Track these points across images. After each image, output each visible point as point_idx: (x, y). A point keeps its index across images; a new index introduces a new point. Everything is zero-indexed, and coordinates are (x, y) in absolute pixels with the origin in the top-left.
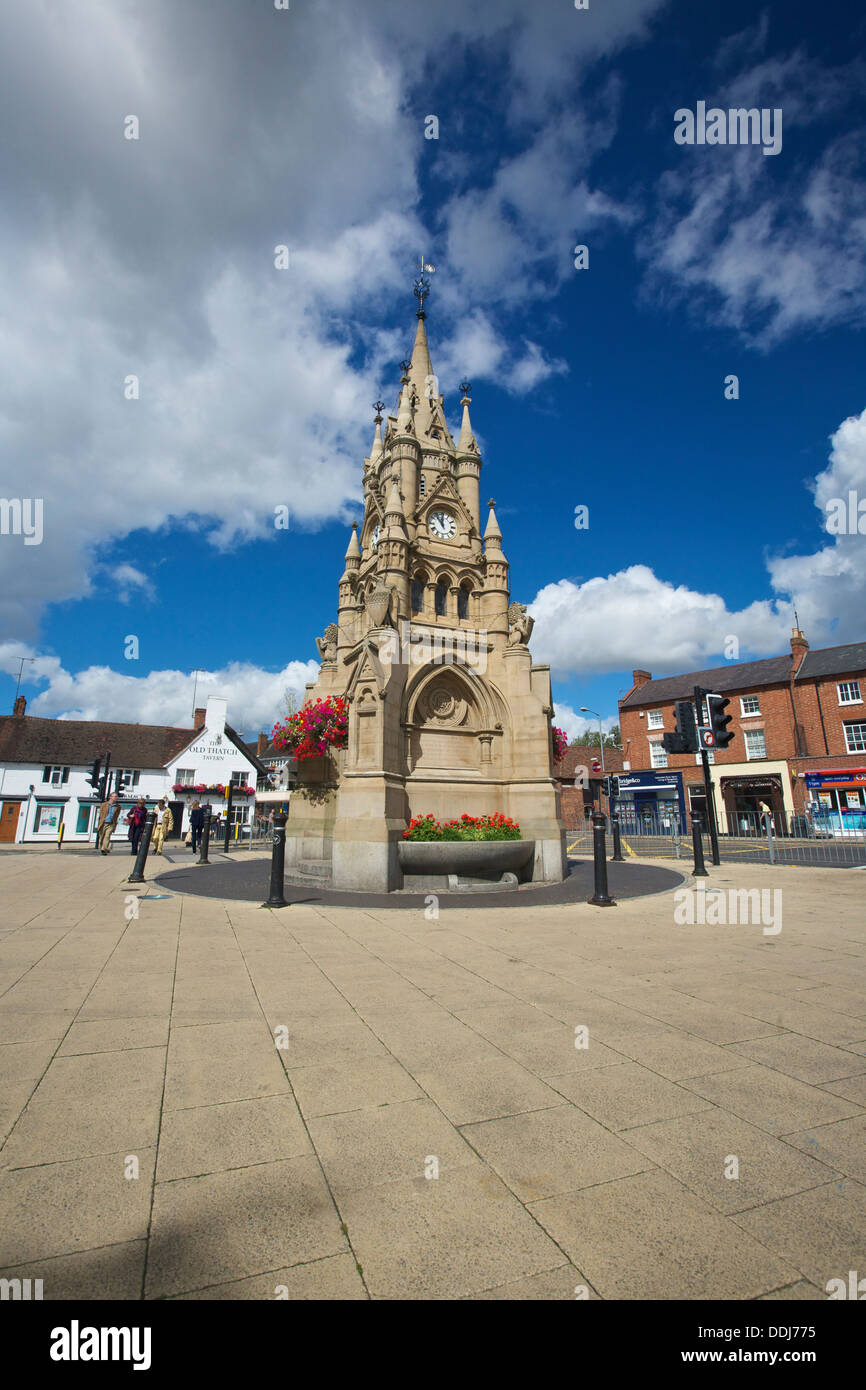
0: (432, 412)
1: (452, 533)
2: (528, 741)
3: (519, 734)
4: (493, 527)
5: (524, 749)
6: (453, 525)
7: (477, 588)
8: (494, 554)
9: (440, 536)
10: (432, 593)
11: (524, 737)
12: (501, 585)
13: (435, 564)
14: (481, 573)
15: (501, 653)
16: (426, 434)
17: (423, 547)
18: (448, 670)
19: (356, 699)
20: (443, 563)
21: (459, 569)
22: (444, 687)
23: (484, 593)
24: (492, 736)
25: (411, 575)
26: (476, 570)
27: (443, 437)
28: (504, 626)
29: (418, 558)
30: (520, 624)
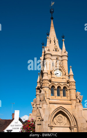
0: (55, 44)
1: (61, 75)
4: (71, 73)
6: (61, 73)
7: (68, 88)
8: (72, 79)
9: (57, 76)
10: (56, 91)
12: (73, 87)
13: (56, 83)
14: (68, 85)
15: (74, 105)
16: (53, 50)
17: (53, 80)
18: (61, 111)
19: (37, 121)
20: (58, 83)
21: (62, 84)
22: (60, 115)
23: (69, 90)
24: (74, 128)
25: (50, 87)
26: (67, 84)
27: (58, 51)
28: (75, 98)
29: (52, 83)
30: (79, 97)
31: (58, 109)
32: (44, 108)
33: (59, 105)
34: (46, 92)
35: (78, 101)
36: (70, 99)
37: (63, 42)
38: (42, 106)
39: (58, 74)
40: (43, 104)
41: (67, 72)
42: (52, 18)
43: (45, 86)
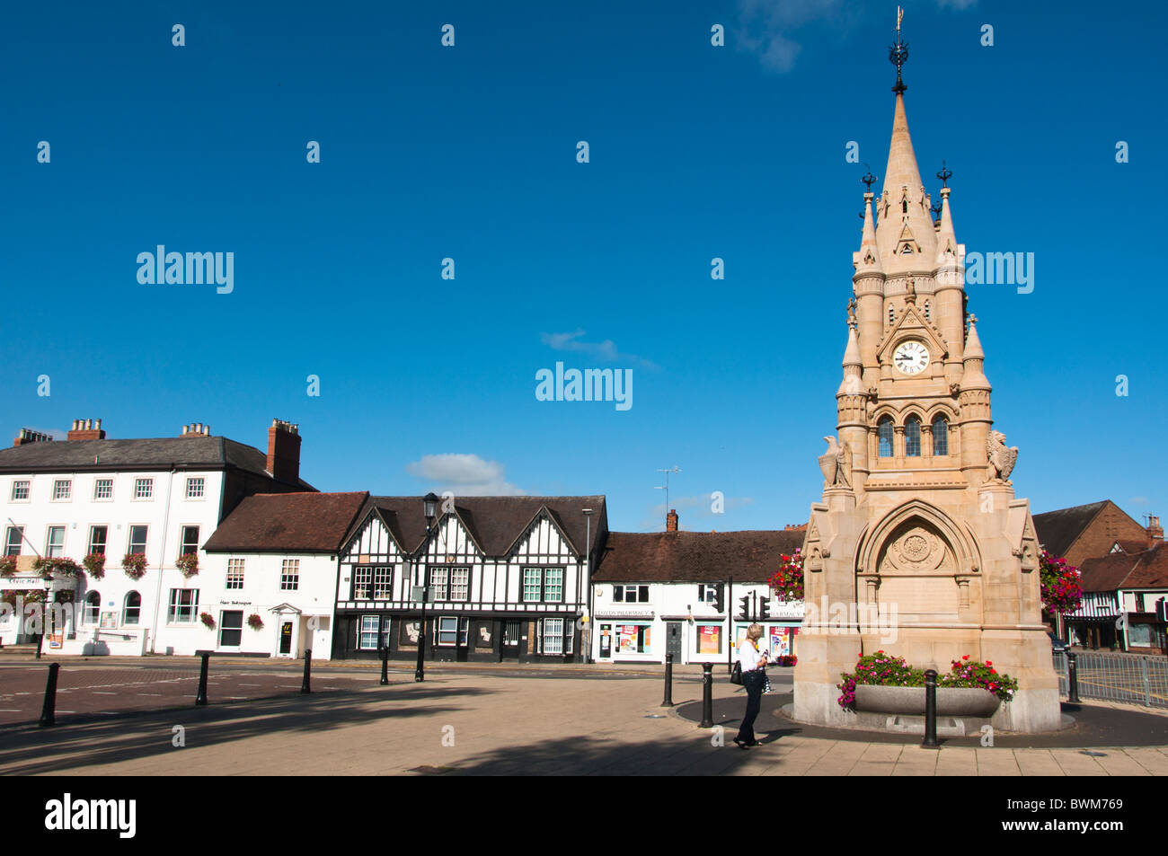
1: (923, 363)
2: (999, 585)
3: (992, 578)
4: (974, 346)
5: (996, 594)
6: (924, 354)
7: (954, 420)
8: (975, 378)
9: (908, 370)
10: (902, 437)
11: (996, 581)
12: (984, 413)
13: (899, 404)
14: (956, 403)
15: (975, 490)
16: (895, 252)
17: (885, 391)
18: (916, 515)
19: (809, 558)
20: (910, 401)
21: (928, 403)
22: (918, 531)
23: (960, 425)
24: (968, 579)
25: (872, 423)
26: (950, 401)
27: (916, 250)
28: (982, 461)
29: (880, 403)
30: (995, 457)
31: (900, 509)
32: (836, 510)
33: (908, 496)
34: (847, 444)
35: (992, 472)
36: (962, 464)
37: (945, 202)
38: (830, 504)
39: (911, 359)
40: (832, 495)
41: (953, 346)
42: (900, 89)
43: (845, 420)
